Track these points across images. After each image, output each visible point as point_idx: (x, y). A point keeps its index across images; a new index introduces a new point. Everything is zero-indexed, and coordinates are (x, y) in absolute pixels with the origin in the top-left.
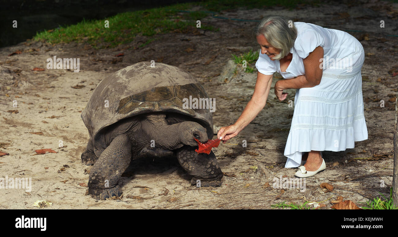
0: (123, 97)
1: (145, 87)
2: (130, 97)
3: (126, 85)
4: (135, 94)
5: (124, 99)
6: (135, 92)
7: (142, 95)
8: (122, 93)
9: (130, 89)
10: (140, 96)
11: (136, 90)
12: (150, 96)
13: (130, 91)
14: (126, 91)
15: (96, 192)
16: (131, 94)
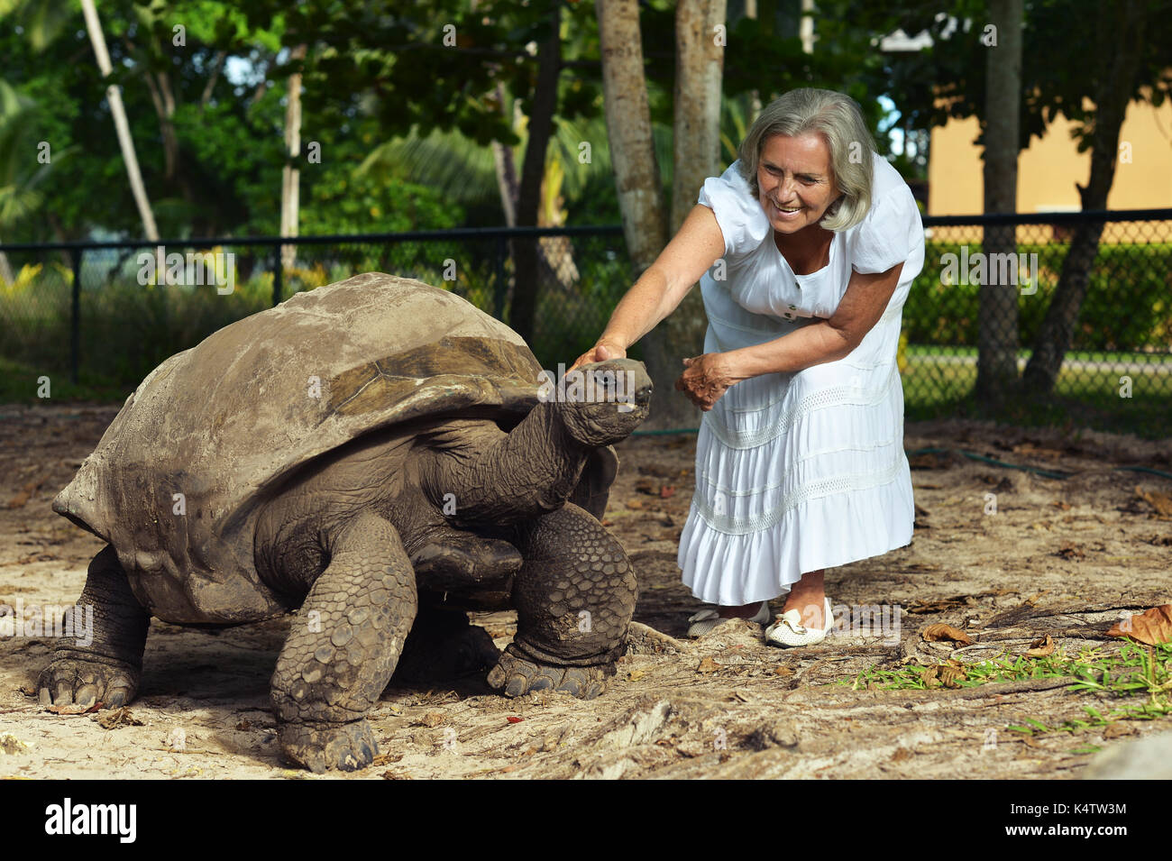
0: (340, 368)
1: (415, 334)
2: (371, 365)
3: (342, 329)
4: (385, 355)
5: (347, 374)
6: (384, 351)
7: (413, 357)
8: (335, 356)
9: (364, 341)
10: (407, 361)
11: (388, 345)
12: (443, 359)
13: (365, 350)
14: (346, 348)
15: (314, 738)
16: (372, 358)
